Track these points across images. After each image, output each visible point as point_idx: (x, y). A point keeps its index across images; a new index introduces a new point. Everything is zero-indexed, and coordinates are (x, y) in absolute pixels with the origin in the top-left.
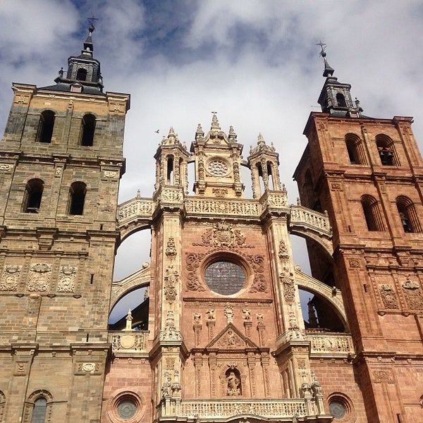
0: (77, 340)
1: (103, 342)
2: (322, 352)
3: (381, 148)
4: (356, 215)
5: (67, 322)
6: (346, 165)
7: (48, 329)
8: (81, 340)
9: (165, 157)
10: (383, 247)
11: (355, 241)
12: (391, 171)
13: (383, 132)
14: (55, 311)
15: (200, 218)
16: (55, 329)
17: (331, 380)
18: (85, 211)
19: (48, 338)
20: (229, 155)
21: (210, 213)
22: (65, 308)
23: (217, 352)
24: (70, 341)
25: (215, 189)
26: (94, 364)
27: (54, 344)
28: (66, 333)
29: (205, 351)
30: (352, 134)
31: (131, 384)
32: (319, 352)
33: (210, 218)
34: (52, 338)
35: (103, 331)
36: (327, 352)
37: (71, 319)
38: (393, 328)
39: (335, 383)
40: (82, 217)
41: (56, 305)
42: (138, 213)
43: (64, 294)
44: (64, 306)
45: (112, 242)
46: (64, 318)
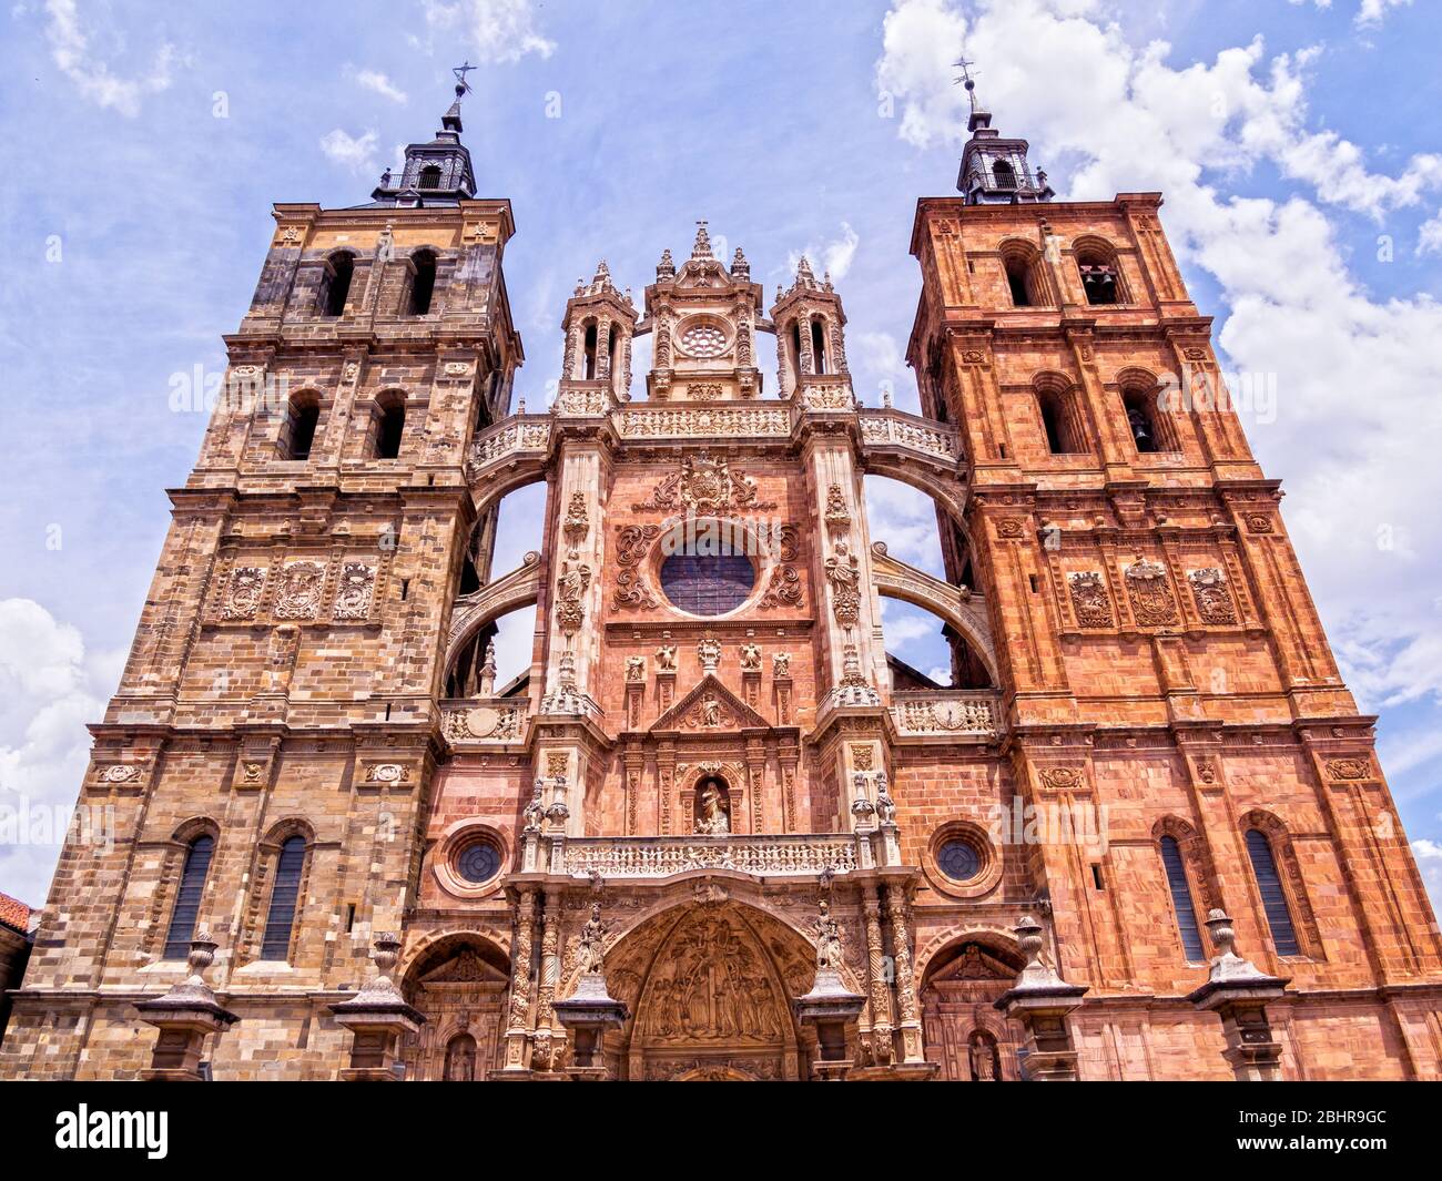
0: (366, 716)
1: (417, 721)
2: (928, 732)
3: (1087, 268)
4: (1021, 420)
5: (350, 681)
6: (1002, 309)
7: (313, 695)
8: (374, 716)
9: (579, 323)
10: (1083, 487)
11: (1013, 478)
12: (1110, 317)
13: (1093, 230)
14: (327, 659)
15: (652, 447)
16: (325, 695)
17: (946, 793)
18: (402, 448)
19: (311, 714)
20: (729, 310)
21: (675, 436)
22: (347, 653)
23: (678, 739)
24: (353, 718)
25: (693, 385)
26: (399, 768)
27: (322, 726)
28: (347, 704)
29: (649, 740)
30: (1017, 240)
31: (486, 811)
32: (920, 733)
33: (675, 447)
34: (319, 714)
35: (422, 697)
36: (942, 733)
37: (359, 674)
38: (1096, 670)
39: (955, 801)
40: (394, 461)
41: (329, 647)
42: (518, 447)
43: (348, 623)
44: (347, 647)
45: (451, 511)
46: (344, 674)
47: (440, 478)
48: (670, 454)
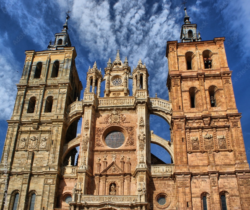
0: (46, 170)
1: (55, 171)
2: (158, 174)
3: (205, 59)
4: (185, 100)
5: (43, 162)
6: (184, 71)
7: (36, 165)
8: (47, 170)
9: (89, 78)
10: (197, 116)
11: (181, 114)
12: (209, 72)
13: (207, 49)
14: (38, 157)
15: (104, 109)
16: (38, 165)
17: (160, 187)
18: (52, 110)
19: (36, 169)
20: (123, 73)
21: (109, 106)
22: (42, 156)
23: (107, 175)
24: (44, 169)
25: (114, 93)
26: (52, 180)
27: (38, 171)
28: (42, 167)
29: (101, 175)
30: (190, 52)
31: (69, 189)
32: (156, 174)
33: (109, 108)
34: (37, 169)
35: (56, 166)
36: (161, 174)
37: (45, 160)
38: (194, 160)
39: (162, 189)
40: (51, 113)
41: (39, 155)
42: (76, 109)
43: (42, 150)
44: (42, 155)
45: (61, 125)
46: (42, 160)
47: (59, 117)
48: (107, 110)
